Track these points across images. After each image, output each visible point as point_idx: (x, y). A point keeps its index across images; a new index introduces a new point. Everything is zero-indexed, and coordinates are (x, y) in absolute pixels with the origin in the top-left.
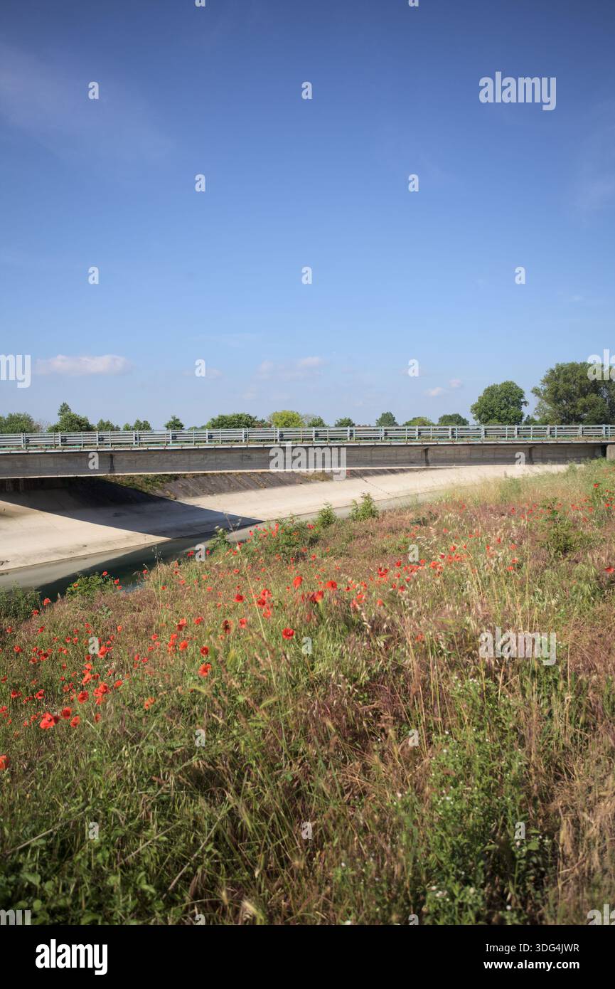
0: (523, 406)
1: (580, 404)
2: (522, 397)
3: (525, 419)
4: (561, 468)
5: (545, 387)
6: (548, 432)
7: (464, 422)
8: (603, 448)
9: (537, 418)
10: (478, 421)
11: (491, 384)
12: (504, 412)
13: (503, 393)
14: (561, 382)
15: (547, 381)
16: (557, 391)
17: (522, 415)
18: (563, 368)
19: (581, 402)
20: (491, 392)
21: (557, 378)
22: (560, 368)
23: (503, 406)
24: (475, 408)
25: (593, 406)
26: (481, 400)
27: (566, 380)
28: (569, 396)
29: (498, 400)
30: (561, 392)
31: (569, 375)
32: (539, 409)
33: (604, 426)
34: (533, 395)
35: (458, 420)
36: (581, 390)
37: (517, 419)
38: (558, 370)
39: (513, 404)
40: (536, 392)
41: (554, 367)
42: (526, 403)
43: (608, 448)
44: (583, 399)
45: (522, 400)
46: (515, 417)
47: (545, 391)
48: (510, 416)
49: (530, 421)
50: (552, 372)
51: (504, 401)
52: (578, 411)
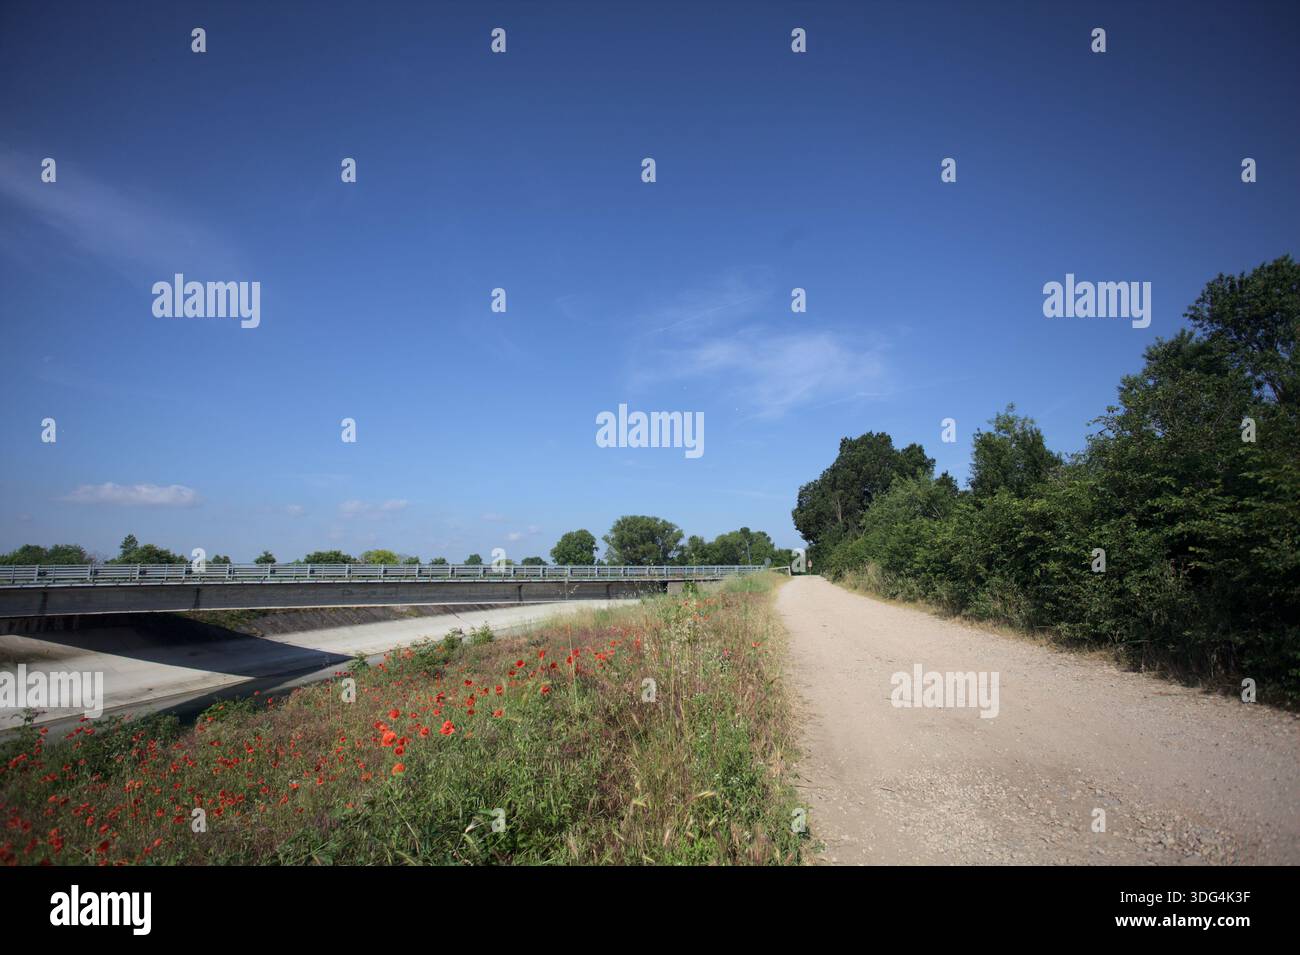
0: (595, 552)
1: (640, 550)
2: (593, 543)
3: (596, 562)
4: (636, 602)
5: (613, 536)
6: (622, 572)
7: (545, 564)
8: (664, 584)
9: (606, 561)
10: (556, 563)
11: (568, 532)
12: (578, 556)
13: (578, 539)
14: (625, 531)
15: (615, 530)
16: (623, 539)
17: (594, 559)
18: (627, 520)
19: (641, 547)
20: (568, 538)
21: (622, 528)
22: (625, 520)
23: (577, 551)
24: (554, 552)
25: (650, 552)
26: (559, 545)
27: (630, 530)
28: (632, 543)
29: (574, 545)
30: (626, 540)
31: (632, 526)
32: (609, 554)
33: (665, 567)
34: (603, 542)
35: (536, 561)
36: (642, 538)
37: (591, 561)
38: (623, 521)
39: (586, 549)
40: (606, 539)
41: (620, 519)
42: (597, 549)
43: (669, 584)
44: (642, 546)
45: (594, 546)
46: (587, 561)
47: (613, 539)
48: (584, 560)
49: (600, 563)
50: (619, 523)
51: (579, 547)
52: (639, 556)
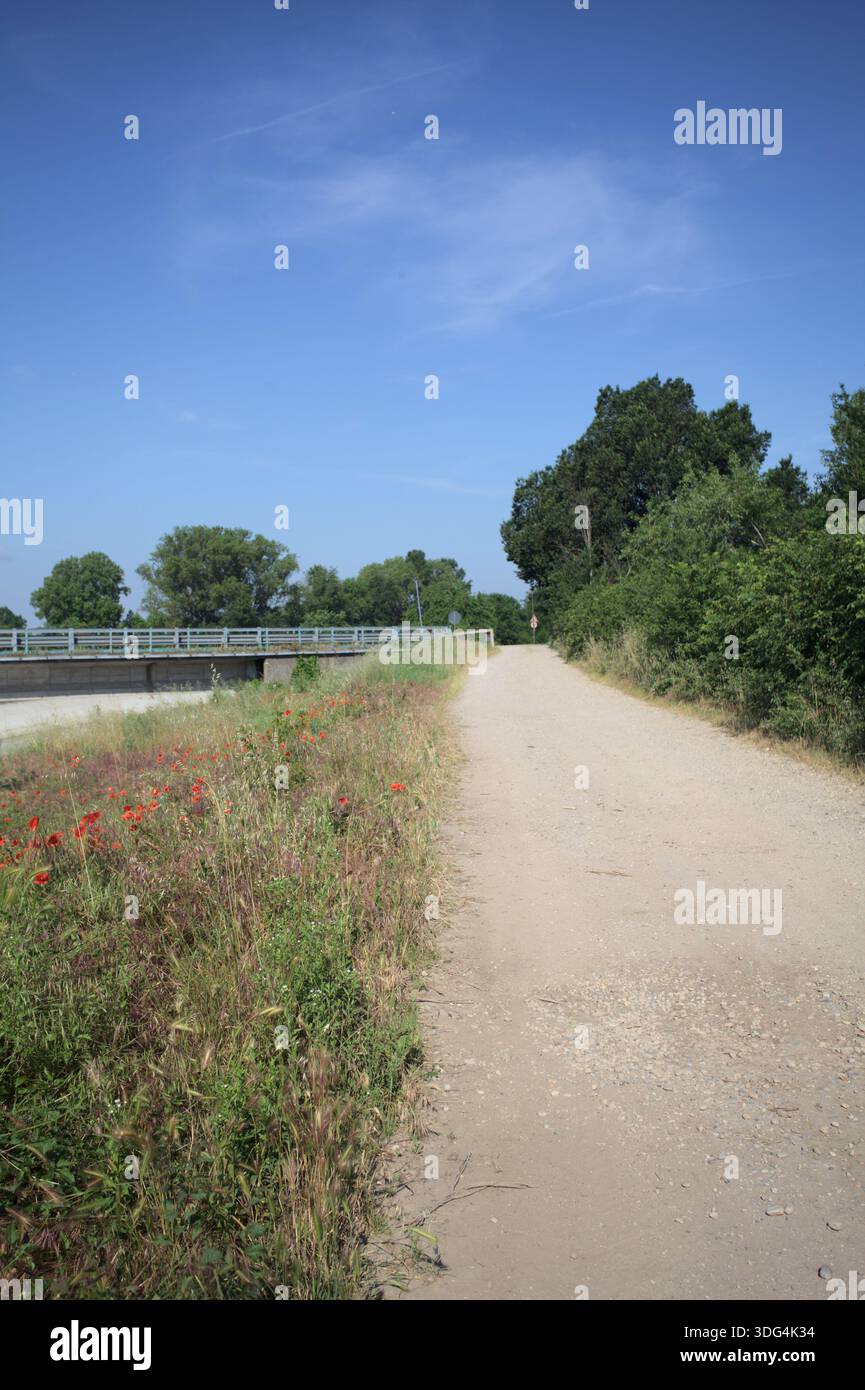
0: (122, 595)
1: (213, 595)
2: (119, 579)
3: (124, 617)
4: (202, 696)
5: (158, 565)
6: (176, 639)
7: (18, 623)
8: (258, 663)
9: (144, 616)
10: (44, 620)
11: (67, 557)
12: (87, 605)
13: (87, 573)
14: (183, 557)
15: (161, 555)
16: (177, 572)
17: (120, 611)
18: (185, 535)
19: (214, 590)
20: (65, 570)
21: (176, 551)
22: (181, 535)
23: (87, 595)
24: (37, 598)
25: (233, 597)
26: (49, 583)
27: (192, 555)
28: (197, 580)
29: (79, 584)
30: (184, 573)
31: (196, 546)
32: (150, 602)
33: (259, 630)
34: (139, 577)
36: (216, 571)
37: (112, 618)
38: (178, 537)
39: (105, 592)
40: (144, 572)
41: (171, 532)
42: (126, 590)
43: (266, 663)
44: (217, 586)
45: (120, 586)
46: (107, 614)
47: (158, 573)
48: (101, 612)
49: (133, 622)
50: (169, 540)
51: (89, 587)
52: (211, 604)
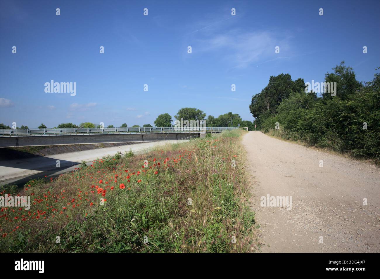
0: (171, 122)
2: (171, 118)
3: (172, 126)
4: (188, 141)
5: (178, 116)
7: (152, 127)
8: (199, 134)
10: (156, 127)
11: (161, 114)
12: (165, 123)
13: (165, 117)
14: (183, 114)
15: (179, 113)
16: (182, 117)
17: (171, 125)
18: (184, 109)
20: (160, 117)
21: (182, 113)
22: (183, 109)
23: (164, 122)
24: (155, 122)
26: (157, 119)
28: (186, 118)
29: (163, 120)
31: (186, 112)
35: (149, 126)
36: (190, 117)
37: (170, 126)
38: (182, 110)
39: (168, 121)
40: (176, 117)
41: (181, 109)
42: (172, 121)
45: (171, 120)
46: (168, 125)
47: (178, 117)
48: (167, 125)
49: (174, 126)
50: (181, 110)
51: (165, 120)
